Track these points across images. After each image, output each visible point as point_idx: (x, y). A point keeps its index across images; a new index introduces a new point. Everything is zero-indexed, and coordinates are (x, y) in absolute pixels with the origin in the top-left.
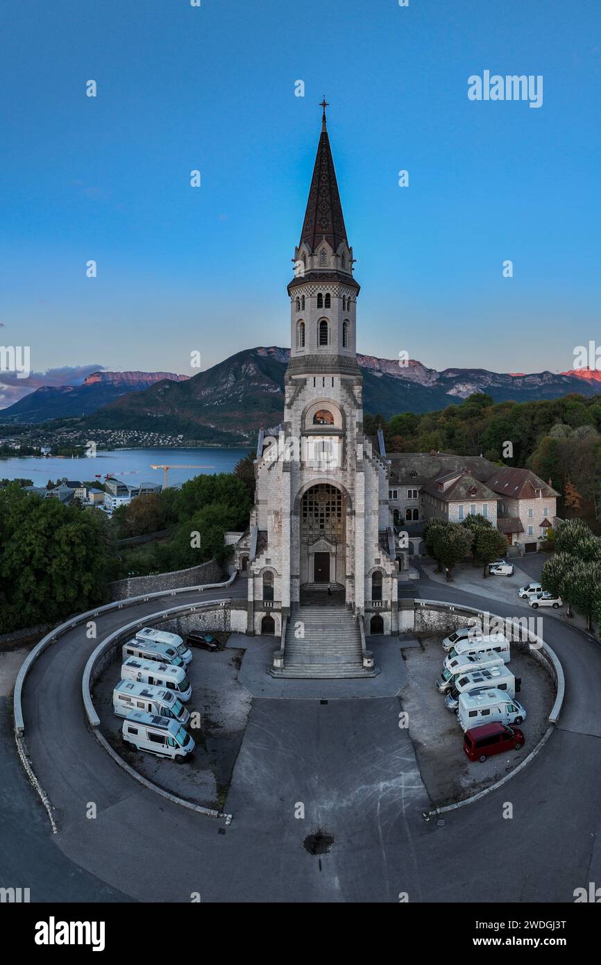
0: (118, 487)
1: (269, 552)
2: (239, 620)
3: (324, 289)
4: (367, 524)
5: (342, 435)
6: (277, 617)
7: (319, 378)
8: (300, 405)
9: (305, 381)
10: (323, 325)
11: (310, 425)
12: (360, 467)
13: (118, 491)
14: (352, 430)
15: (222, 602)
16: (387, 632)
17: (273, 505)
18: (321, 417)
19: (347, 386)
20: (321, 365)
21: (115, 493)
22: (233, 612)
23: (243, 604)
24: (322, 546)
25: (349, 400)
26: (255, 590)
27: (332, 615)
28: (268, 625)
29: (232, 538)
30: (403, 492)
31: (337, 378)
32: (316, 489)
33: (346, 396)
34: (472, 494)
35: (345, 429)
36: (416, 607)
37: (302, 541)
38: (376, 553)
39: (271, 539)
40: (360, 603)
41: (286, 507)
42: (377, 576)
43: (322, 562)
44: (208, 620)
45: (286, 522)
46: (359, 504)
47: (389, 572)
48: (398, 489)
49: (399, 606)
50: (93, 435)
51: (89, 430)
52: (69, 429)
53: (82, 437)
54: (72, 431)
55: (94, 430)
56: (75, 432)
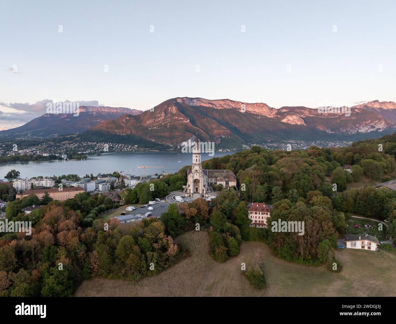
0: (131, 177)
1: (190, 187)
2: (186, 195)
3: (197, 155)
4: (202, 184)
5: (199, 173)
6: (191, 195)
7: (196, 166)
8: (194, 169)
9: (194, 167)
10: (197, 159)
11: (195, 172)
12: (201, 177)
13: (131, 178)
15: (184, 193)
16: (204, 197)
17: (191, 181)
18: (197, 171)
19: (199, 167)
21: (130, 179)
22: (186, 194)
23: (187, 193)
24: (197, 187)
26: (188, 192)
27: (197, 194)
28: (190, 196)
29: (184, 187)
30: (213, 179)
32: (196, 179)
34: (221, 180)
36: (208, 194)
37: (194, 186)
38: (203, 187)
39: (190, 185)
40: (201, 193)
41: (192, 181)
42: (203, 190)
43: (197, 189)
44: (183, 195)
45: (192, 183)
46: (201, 181)
48: (212, 179)
49: (206, 194)
50: (86, 146)
51: (83, 143)
52: (70, 142)
53: (79, 147)
54: (72, 143)
55: (86, 142)
56: (74, 143)
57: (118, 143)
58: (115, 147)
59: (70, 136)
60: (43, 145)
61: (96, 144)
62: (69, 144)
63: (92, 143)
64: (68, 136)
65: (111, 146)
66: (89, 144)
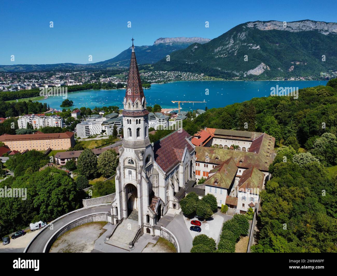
1: (117, 201)
2: (110, 219)
3: (129, 118)
5: (136, 169)
7: (128, 149)
8: (124, 158)
10: (130, 129)
11: (127, 164)
14: (139, 168)
15: (106, 213)
16: (151, 234)
19: (137, 153)
20: (129, 145)
22: (108, 217)
23: (110, 215)
25: (137, 158)
26: (113, 212)
31: (133, 150)
33: (136, 156)
35: (136, 167)
36: (161, 229)
38: (148, 209)
40: (140, 224)
44: (102, 218)
47: (151, 216)
49: (154, 228)
50: (158, 74)
51: (156, 71)
52: (145, 71)
53: (152, 75)
54: (147, 72)
55: (158, 71)
56: (148, 72)
57: (186, 72)
58: (183, 75)
59: (146, 65)
60: (123, 74)
61: (167, 73)
62: (144, 73)
63: (163, 72)
64: (144, 66)
65: (180, 74)
66: (161, 73)
